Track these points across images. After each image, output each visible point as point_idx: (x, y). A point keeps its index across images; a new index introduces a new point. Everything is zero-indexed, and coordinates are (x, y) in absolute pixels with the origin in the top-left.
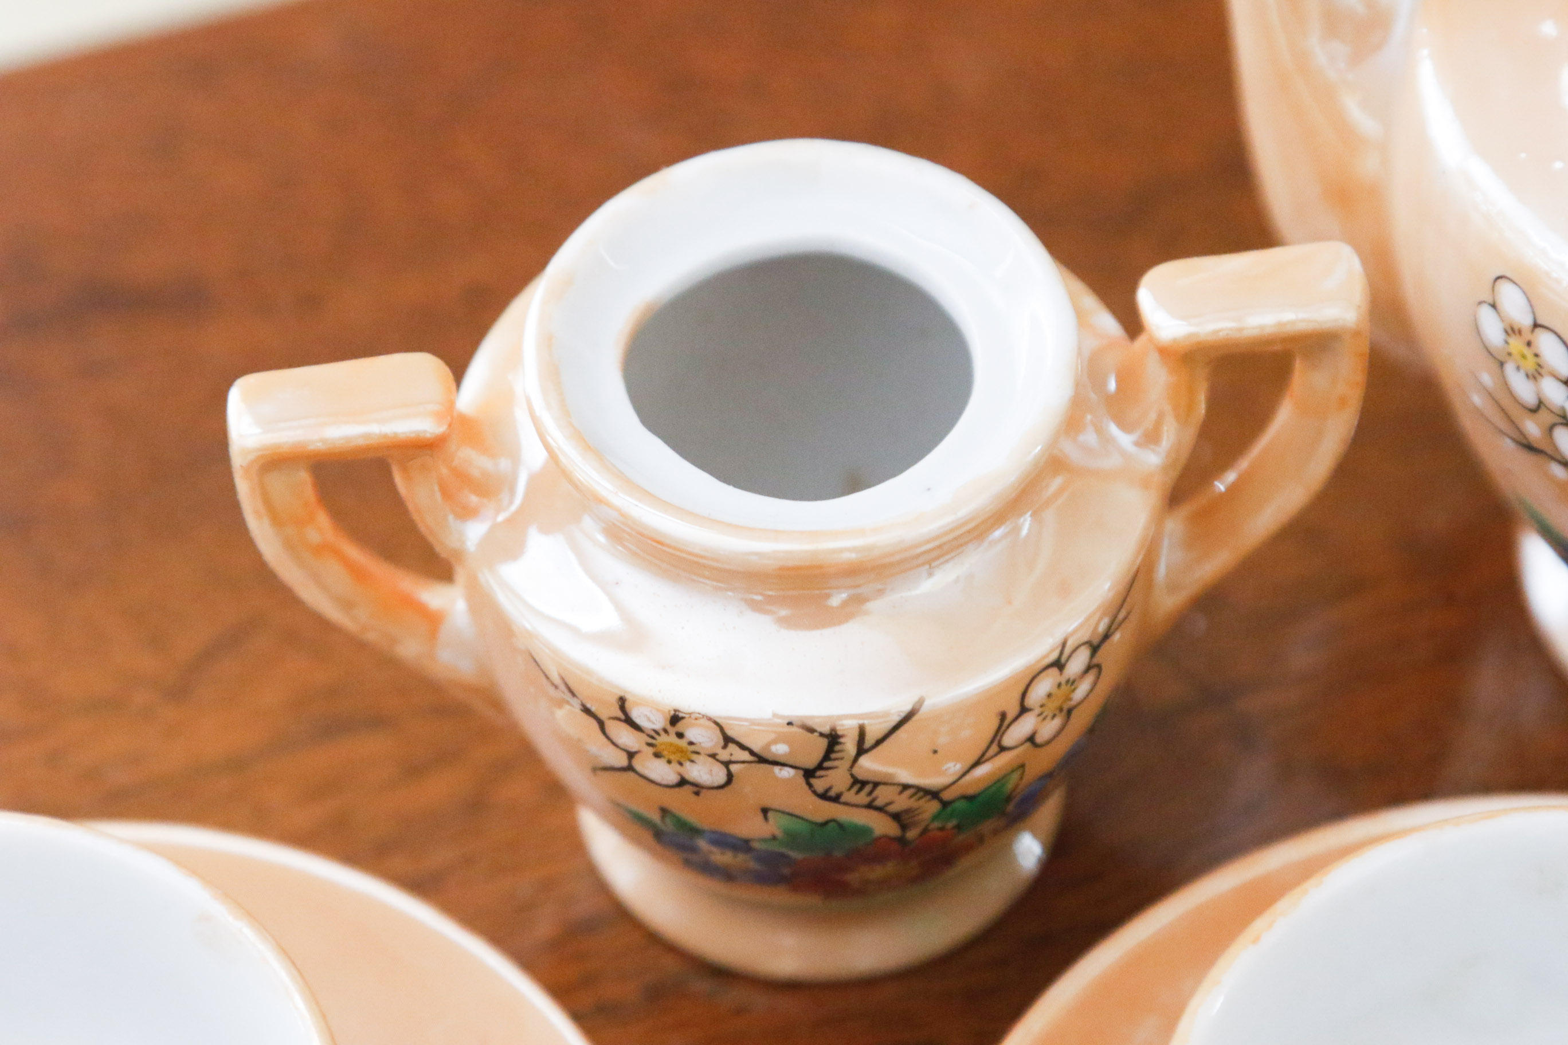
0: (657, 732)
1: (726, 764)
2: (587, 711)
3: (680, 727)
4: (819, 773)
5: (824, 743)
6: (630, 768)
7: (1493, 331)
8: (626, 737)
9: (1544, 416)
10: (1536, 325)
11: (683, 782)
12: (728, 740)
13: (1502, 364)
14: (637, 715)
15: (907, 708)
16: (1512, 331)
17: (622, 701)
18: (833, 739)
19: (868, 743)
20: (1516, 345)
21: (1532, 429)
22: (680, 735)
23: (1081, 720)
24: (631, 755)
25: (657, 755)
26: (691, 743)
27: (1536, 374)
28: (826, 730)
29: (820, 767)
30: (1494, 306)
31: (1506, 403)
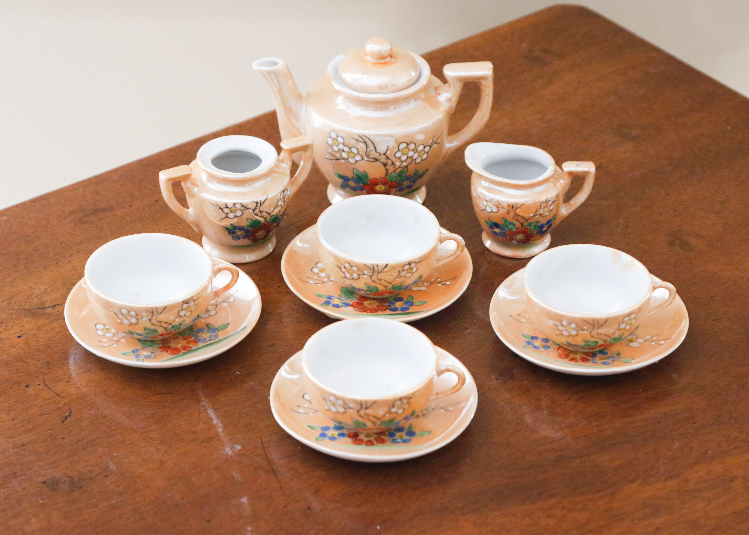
0: (231, 208)
1: (242, 211)
2: (220, 208)
3: (235, 205)
4: (255, 210)
5: (255, 204)
6: (227, 217)
7: (330, 141)
8: (226, 210)
9: (340, 152)
10: (337, 136)
11: (235, 216)
12: (242, 206)
13: (332, 146)
14: (229, 206)
15: (266, 197)
16: (334, 139)
17: (226, 204)
18: (257, 203)
19: (262, 203)
20: (334, 141)
21: (338, 155)
22: (235, 207)
23: (286, 203)
24: (227, 214)
25: (231, 212)
26: (237, 208)
27: (337, 146)
28: (256, 202)
29: (255, 209)
30: (330, 137)
31: (334, 153)
